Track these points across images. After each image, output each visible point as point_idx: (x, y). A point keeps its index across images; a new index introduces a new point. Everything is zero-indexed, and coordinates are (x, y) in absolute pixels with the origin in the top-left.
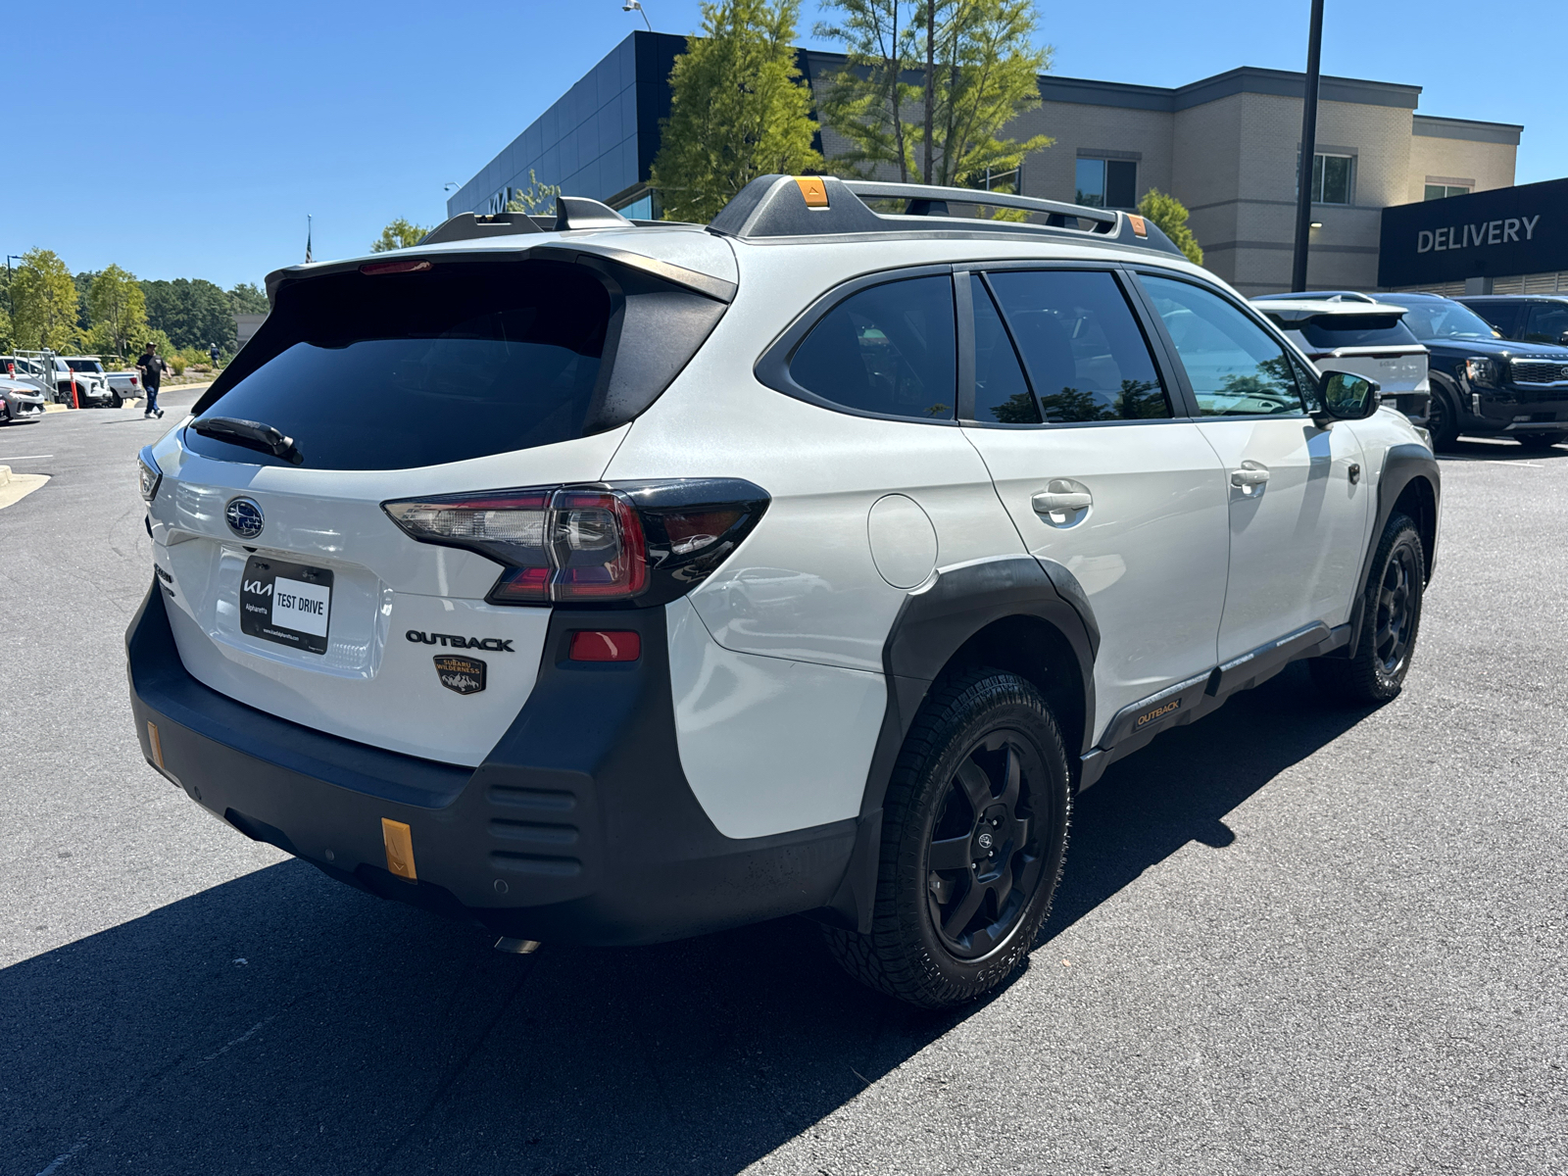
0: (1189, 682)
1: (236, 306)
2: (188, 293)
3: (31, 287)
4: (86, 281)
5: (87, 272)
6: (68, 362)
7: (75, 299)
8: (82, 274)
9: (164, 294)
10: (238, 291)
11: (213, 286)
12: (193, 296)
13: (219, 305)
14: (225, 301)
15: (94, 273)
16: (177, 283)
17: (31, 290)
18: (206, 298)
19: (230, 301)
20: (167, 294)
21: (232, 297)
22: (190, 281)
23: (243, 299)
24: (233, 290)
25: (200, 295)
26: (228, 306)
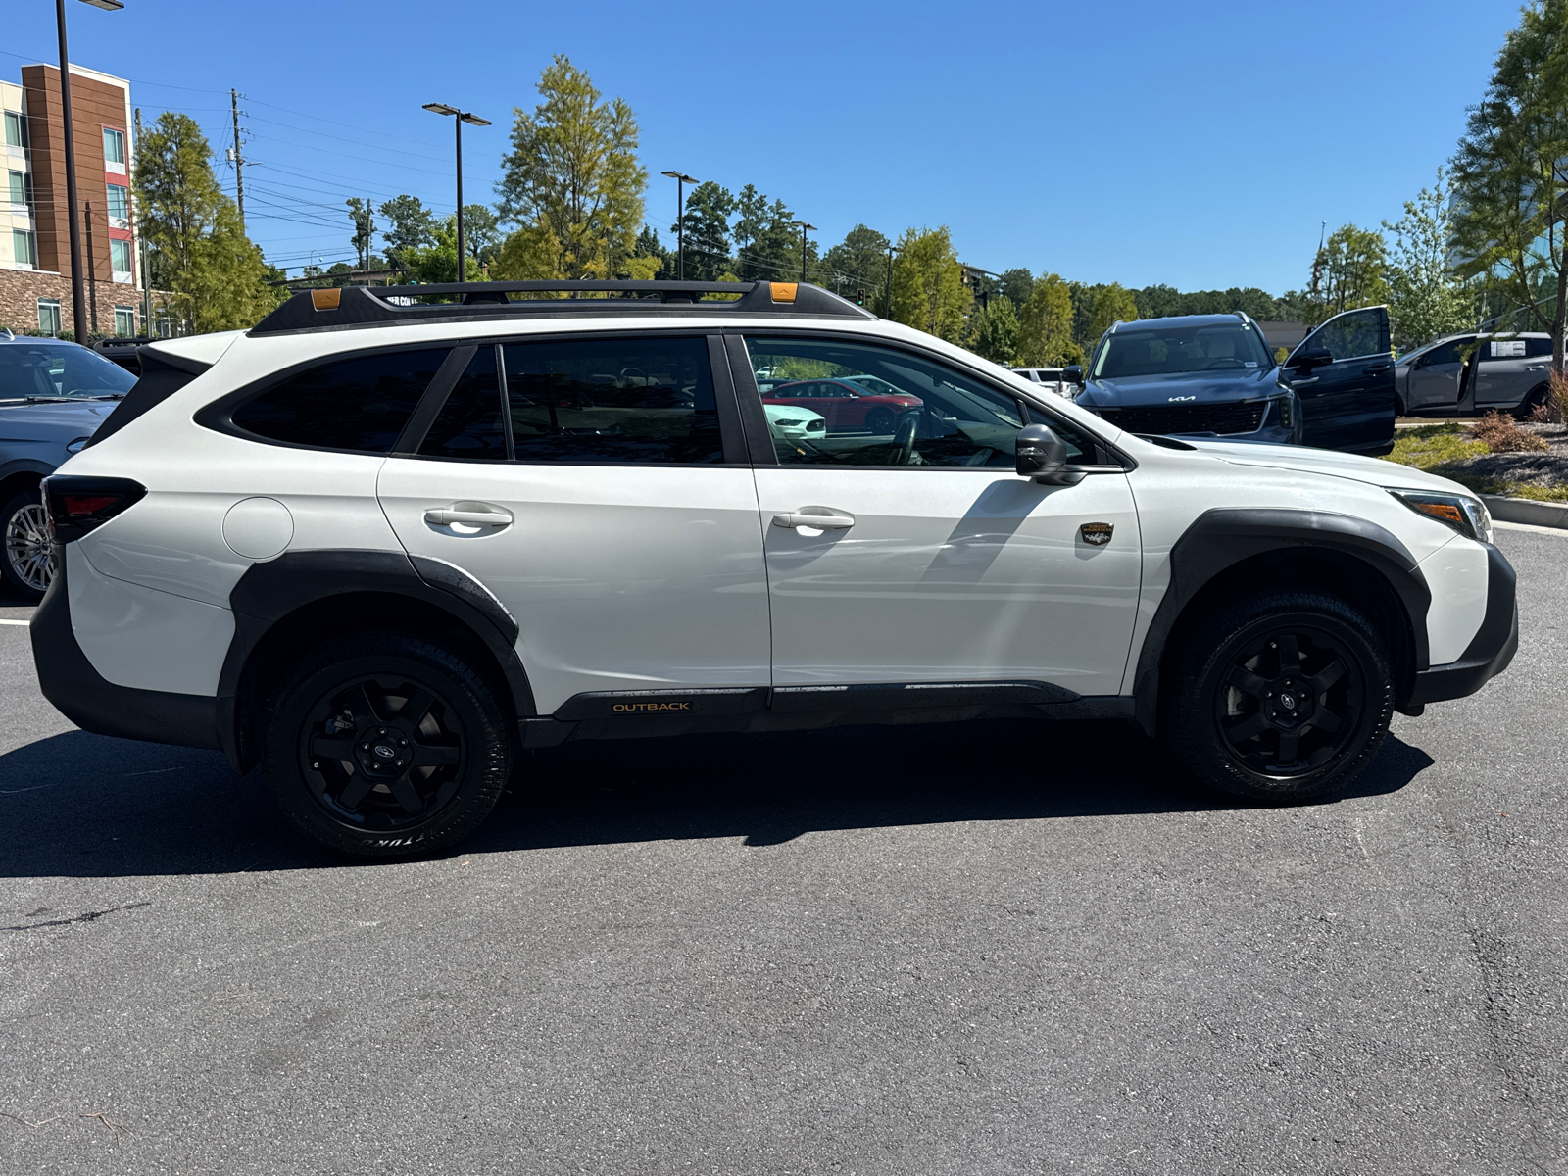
0: (717, 691)
1: (1283, 313)
2: (1239, 302)
3: (1037, 307)
4: (1150, 294)
5: (1152, 286)
6: (1039, 373)
7: (1071, 316)
8: (1148, 288)
9: (1215, 304)
10: (1287, 299)
11: (1264, 294)
12: (1243, 304)
13: (1266, 312)
14: (1272, 308)
15: (1157, 286)
16: (1231, 292)
17: (1035, 310)
18: (1254, 306)
19: (1277, 308)
20: (1219, 303)
21: (1280, 304)
22: (1242, 290)
23: (1291, 306)
24: (1283, 297)
25: (1249, 304)
26: (1274, 313)
